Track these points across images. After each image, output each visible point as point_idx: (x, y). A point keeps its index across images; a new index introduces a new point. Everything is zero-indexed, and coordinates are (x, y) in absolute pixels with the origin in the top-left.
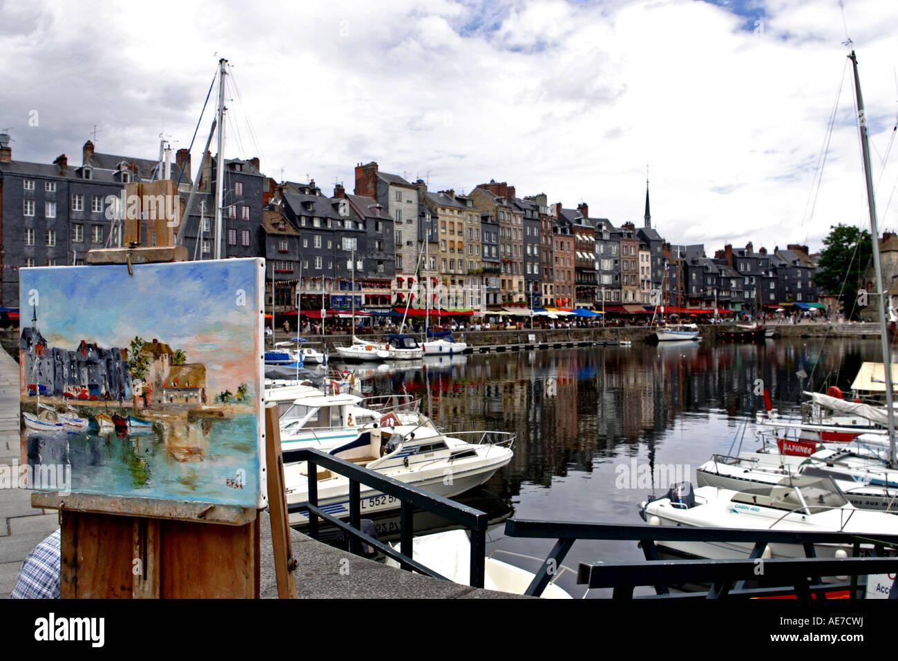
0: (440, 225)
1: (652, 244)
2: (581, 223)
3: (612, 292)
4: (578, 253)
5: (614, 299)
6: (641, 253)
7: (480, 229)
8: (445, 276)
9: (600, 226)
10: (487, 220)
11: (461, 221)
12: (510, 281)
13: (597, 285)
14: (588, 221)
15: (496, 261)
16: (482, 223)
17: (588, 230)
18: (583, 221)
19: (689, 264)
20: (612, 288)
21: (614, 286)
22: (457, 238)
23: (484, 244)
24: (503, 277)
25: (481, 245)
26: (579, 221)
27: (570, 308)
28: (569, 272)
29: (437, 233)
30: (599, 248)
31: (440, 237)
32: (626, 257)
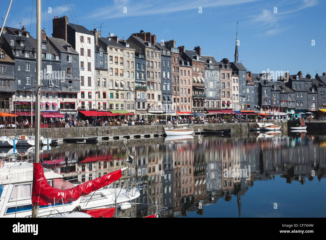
0: (109, 58)
1: (239, 71)
3: (215, 102)
4: (195, 78)
5: (216, 106)
6: (233, 78)
7: (134, 61)
8: (112, 91)
9: (208, 61)
10: (139, 56)
11: (122, 56)
12: (153, 95)
13: (206, 97)
14: (200, 57)
15: (144, 82)
16: (135, 58)
17: (201, 64)
18: (198, 58)
19: (263, 84)
20: (215, 99)
21: (216, 98)
22: (119, 67)
23: (136, 71)
24: (148, 92)
25: (134, 72)
26: (195, 58)
27: (189, 111)
28: (189, 89)
29: (107, 63)
30: (208, 75)
31: (109, 66)
32: (224, 80)
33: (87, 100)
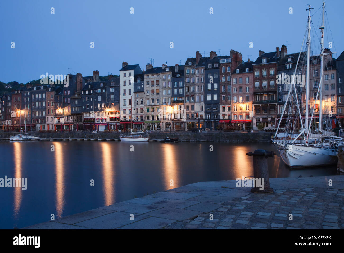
0: (145, 83)
2: (261, 62)
3: (294, 107)
7: (171, 81)
8: (148, 107)
10: (176, 76)
12: (193, 106)
16: (172, 78)
17: (271, 66)
22: (155, 88)
24: (187, 104)
25: (171, 89)
31: (146, 89)
33: (127, 115)
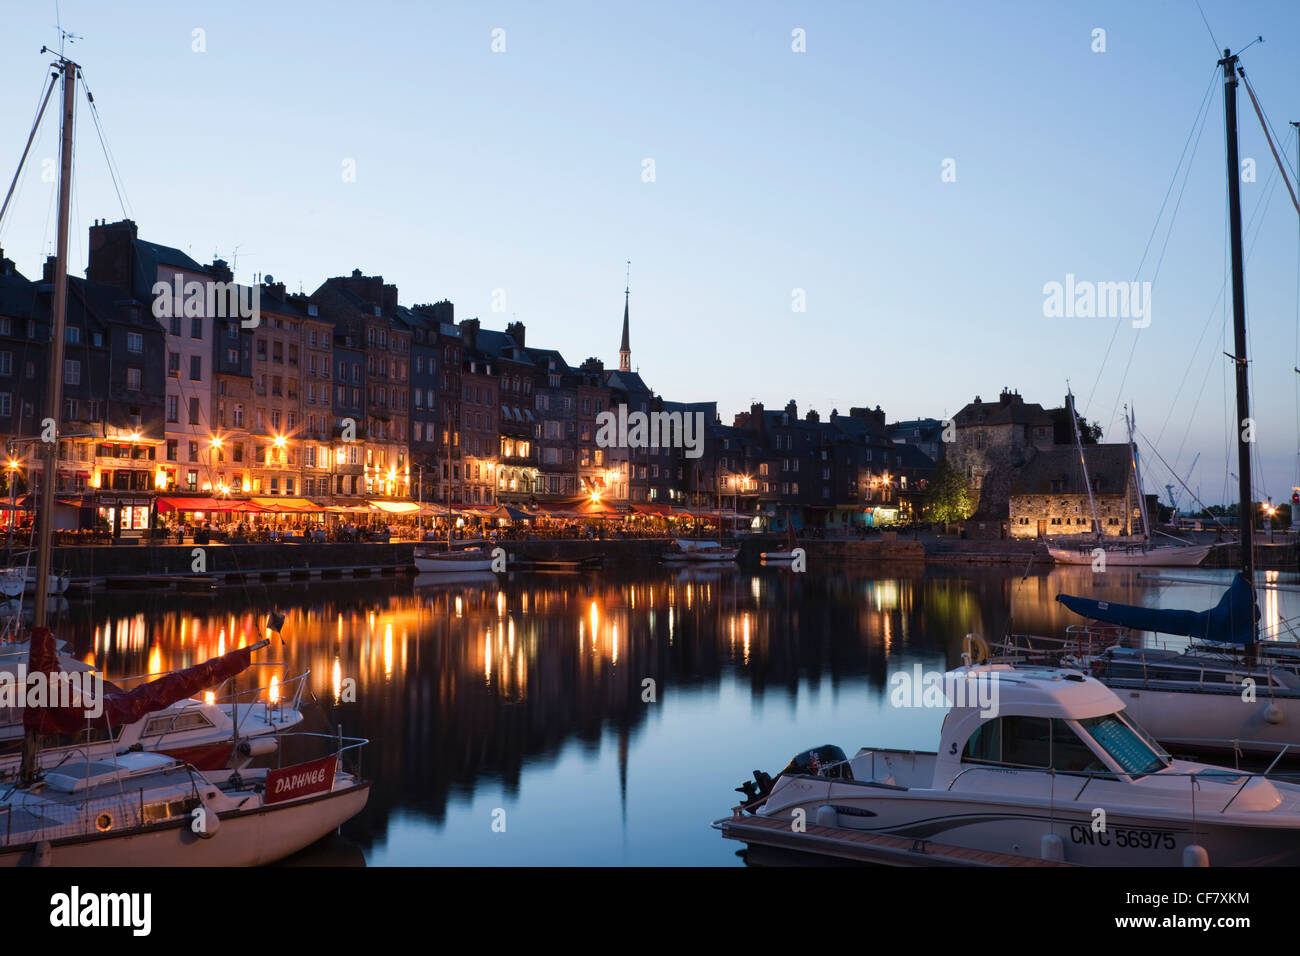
0: (255, 347)
2: (511, 357)
3: (563, 477)
4: (505, 409)
5: (567, 490)
7: (331, 357)
9: (545, 364)
11: (295, 342)
13: (537, 464)
14: (524, 353)
15: (357, 416)
16: (334, 347)
17: (523, 370)
18: (516, 353)
20: (562, 472)
21: (567, 467)
22: (286, 371)
23: (336, 384)
25: (331, 385)
26: (507, 352)
27: (487, 504)
28: (489, 441)
29: (249, 360)
30: (543, 401)
32: (587, 418)
